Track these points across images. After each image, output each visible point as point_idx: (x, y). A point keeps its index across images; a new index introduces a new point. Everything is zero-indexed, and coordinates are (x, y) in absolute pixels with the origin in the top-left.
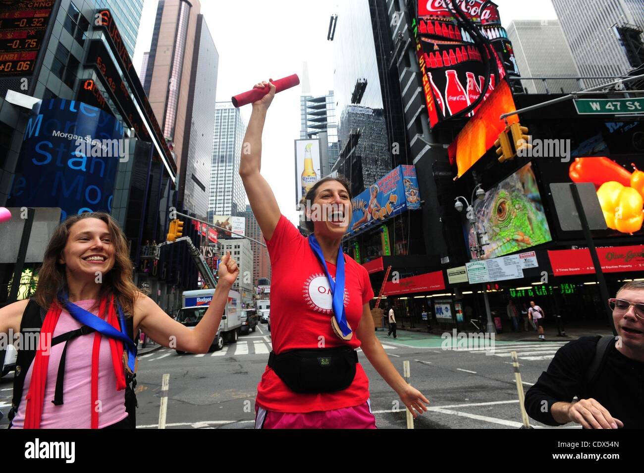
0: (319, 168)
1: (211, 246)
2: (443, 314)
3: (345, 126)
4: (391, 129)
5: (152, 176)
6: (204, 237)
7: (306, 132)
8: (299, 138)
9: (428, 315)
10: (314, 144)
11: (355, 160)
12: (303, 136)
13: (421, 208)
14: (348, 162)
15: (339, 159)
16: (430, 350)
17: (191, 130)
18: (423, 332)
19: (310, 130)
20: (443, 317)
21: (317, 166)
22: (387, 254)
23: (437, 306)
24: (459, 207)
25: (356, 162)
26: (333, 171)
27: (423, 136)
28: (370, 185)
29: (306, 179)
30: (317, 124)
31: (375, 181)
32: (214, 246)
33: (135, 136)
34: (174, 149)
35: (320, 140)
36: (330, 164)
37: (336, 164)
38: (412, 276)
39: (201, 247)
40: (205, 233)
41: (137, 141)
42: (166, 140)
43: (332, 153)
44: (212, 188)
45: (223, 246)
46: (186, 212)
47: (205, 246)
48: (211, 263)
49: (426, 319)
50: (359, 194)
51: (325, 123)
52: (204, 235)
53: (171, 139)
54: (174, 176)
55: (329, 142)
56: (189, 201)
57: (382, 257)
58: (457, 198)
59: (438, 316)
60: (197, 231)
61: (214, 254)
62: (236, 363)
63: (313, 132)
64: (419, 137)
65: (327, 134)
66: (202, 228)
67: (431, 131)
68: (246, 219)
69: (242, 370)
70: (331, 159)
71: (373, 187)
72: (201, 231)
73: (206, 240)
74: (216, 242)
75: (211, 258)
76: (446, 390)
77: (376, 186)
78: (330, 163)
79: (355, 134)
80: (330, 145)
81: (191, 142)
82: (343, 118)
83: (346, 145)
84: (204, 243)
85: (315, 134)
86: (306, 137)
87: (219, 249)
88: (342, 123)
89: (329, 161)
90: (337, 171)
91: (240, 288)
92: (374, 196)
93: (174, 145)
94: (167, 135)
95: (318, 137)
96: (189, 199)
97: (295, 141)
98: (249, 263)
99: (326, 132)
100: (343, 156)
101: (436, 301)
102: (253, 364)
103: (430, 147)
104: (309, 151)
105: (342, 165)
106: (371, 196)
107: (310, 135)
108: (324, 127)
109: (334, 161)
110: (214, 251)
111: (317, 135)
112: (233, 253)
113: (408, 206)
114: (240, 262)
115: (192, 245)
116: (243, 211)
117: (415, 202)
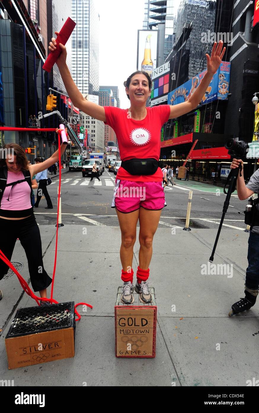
0: (156, 59)
1: (75, 116)
2: (225, 174)
3: (180, 18)
4: (218, 25)
5: (27, 57)
6: (70, 109)
7: (148, 22)
8: (142, 29)
9: (215, 174)
10: (154, 35)
11: (184, 53)
12: (145, 26)
13: (227, 99)
14: (179, 54)
15: (172, 52)
16: (211, 194)
17: (53, 14)
18: (210, 184)
19: (152, 21)
20: (225, 176)
21: (154, 56)
22: (197, 132)
23: (222, 169)
24: (254, 101)
25: (185, 55)
26: (167, 61)
27: (244, 35)
28: (193, 76)
29: (145, 67)
30: (158, 14)
31: (197, 74)
32: (77, 116)
33: (9, 18)
34: (40, 32)
35: (158, 31)
36: (164, 56)
37: (169, 56)
38: (211, 148)
39: (68, 116)
40: (71, 107)
41: (11, 23)
42: (33, 23)
43: (167, 45)
44: (73, 70)
45: (84, 117)
46: (56, 89)
47: (71, 115)
48: (76, 128)
49: (214, 176)
50: (183, 83)
51: (164, 14)
52: (70, 108)
53: (37, 22)
54: (44, 58)
55: (166, 34)
56: (57, 80)
57: (192, 133)
58: (255, 94)
59: (222, 175)
60: (65, 105)
61: (78, 122)
62: (95, 189)
63: (153, 23)
64: (240, 35)
65: (165, 26)
66: (68, 102)
67: (252, 29)
68: (99, 97)
69: (98, 193)
70: (166, 51)
71: (195, 78)
72: (67, 105)
73: (72, 112)
74: (78, 113)
75: (76, 125)
76: (213, 212)
77: (197, 78)
78: (165, 54)
79: (187, 27)
80: (166, 37)
81: (53, 26)
82: (180, 10)
83: (179, 38)
84: (70, 114)
85: (155, 25)
86: (148, 28)
87: (81, 118)
88: (179, 16)
89: (164, 53)
90: (169, 62)
91: (96, 147)
92: (195, 86)
93: (40, 29)
94: (33, 17)
95: (157, 29)
96: (57, 78)
97: (139, 31)
98: (101, 130)
99: (164, 23)
100: (176, 48)
101: (223, 166)
102: (104, 191)
103: (247, 46)
104: (149, 42)
105: (173, 57)
106: (193, 86)
107: (151, 26)
108: (163, 18)
109: (167, 53)
110: (77, 120)
111: (157, 26)
112: (90, 122)
113: (218, 97)
114: (96, 129)
115: (61, 117)
116: (97, 91)
117: (224, 94)
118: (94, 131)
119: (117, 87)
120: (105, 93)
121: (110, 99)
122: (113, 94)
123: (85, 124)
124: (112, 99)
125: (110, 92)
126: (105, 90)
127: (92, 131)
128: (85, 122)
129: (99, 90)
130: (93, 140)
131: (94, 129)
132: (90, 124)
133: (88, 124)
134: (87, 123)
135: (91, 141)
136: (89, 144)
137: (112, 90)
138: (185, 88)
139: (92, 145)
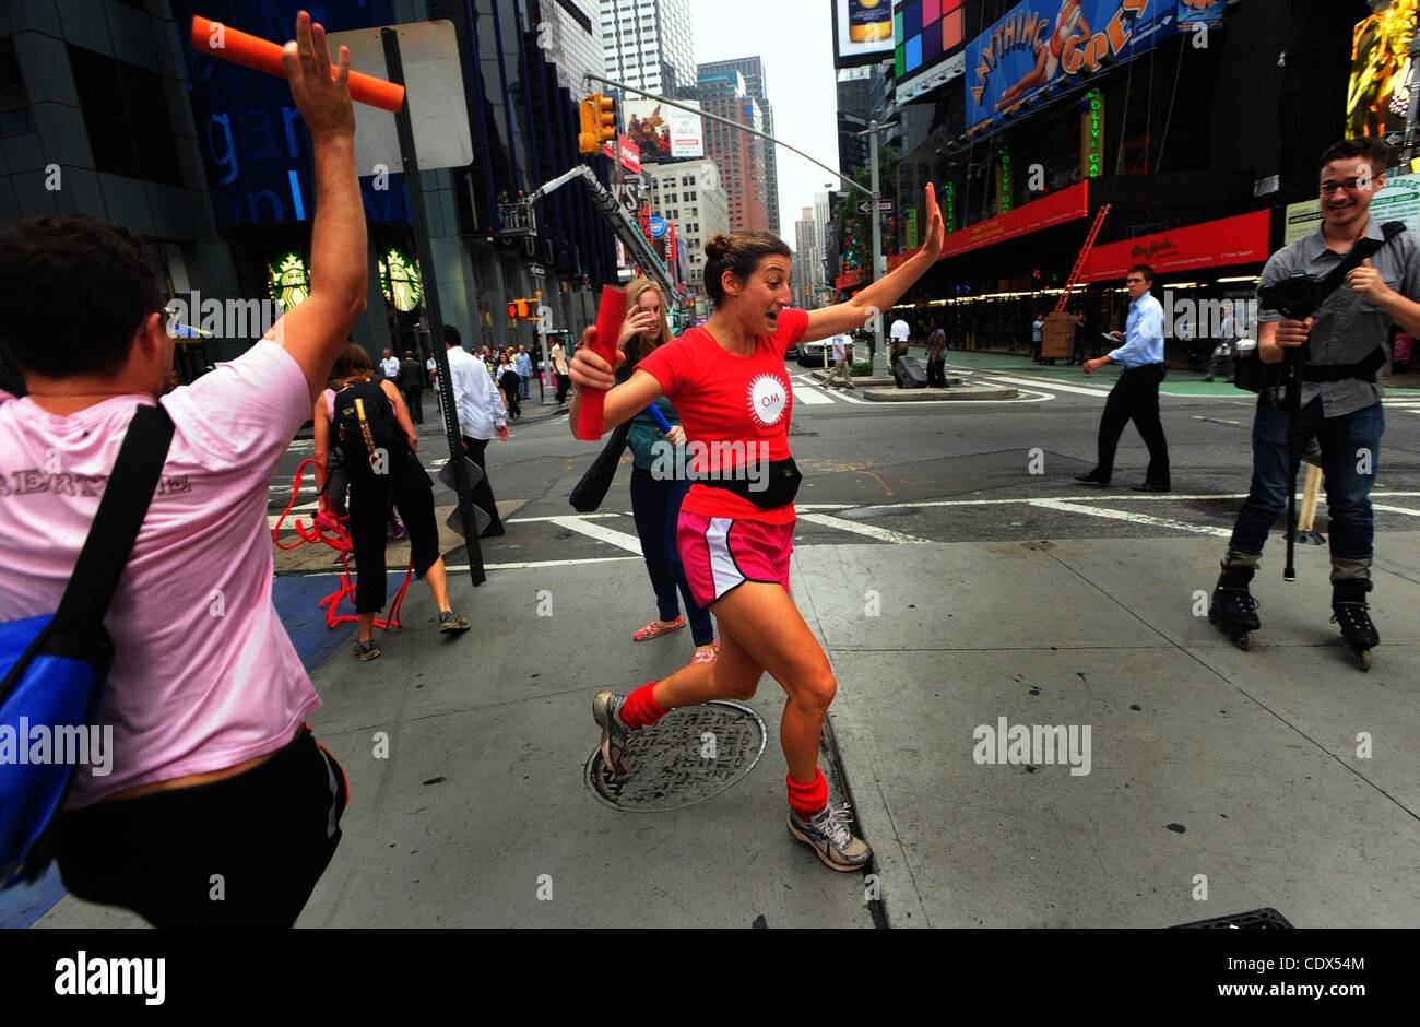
1: (630, 181)
6: (611, 161)
13: (1221, 24)
22: (1096, 175)
32: (637, 182)
40: (612, 153)
44: (605, 24)
45: (656, 181)
47: (615, 182)
52: (612, 157)
57: (1084, 182)
68: (701, 104)
73: (617, 169)
74: (639, 171)
84: (613, 175)
87: (649, 188)
110: (638, 195)
112: (680, 198)
113: (1181, 23)
114: (701, 220)
115: (598, 185)
116: (692, 84)
117: (1207, 6)
118: (696, 225)
119: (758, 58)
120: (718, 86)
121: (738, 105)
122: (748, 88)
123: (663, 207)
124: (746, 103)
125: (736, 82)
126: (717, 75)
127: (688, 226)
128: (662, 200)
129: (699, 78)
130: (696, 258)
131: (692, 221)
132: (681, 205)
133: (672, 206)
134: (667, 201)
135: (688, 261)
136: (684, 274)
137: (743, 74)
138: (1036, 13)
139: (693, 276)
